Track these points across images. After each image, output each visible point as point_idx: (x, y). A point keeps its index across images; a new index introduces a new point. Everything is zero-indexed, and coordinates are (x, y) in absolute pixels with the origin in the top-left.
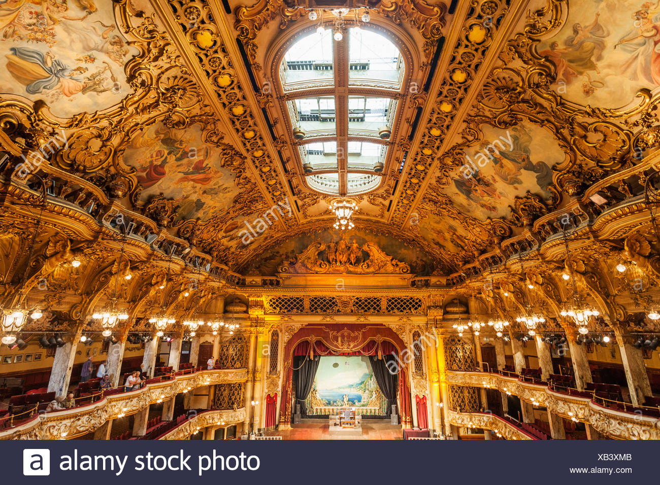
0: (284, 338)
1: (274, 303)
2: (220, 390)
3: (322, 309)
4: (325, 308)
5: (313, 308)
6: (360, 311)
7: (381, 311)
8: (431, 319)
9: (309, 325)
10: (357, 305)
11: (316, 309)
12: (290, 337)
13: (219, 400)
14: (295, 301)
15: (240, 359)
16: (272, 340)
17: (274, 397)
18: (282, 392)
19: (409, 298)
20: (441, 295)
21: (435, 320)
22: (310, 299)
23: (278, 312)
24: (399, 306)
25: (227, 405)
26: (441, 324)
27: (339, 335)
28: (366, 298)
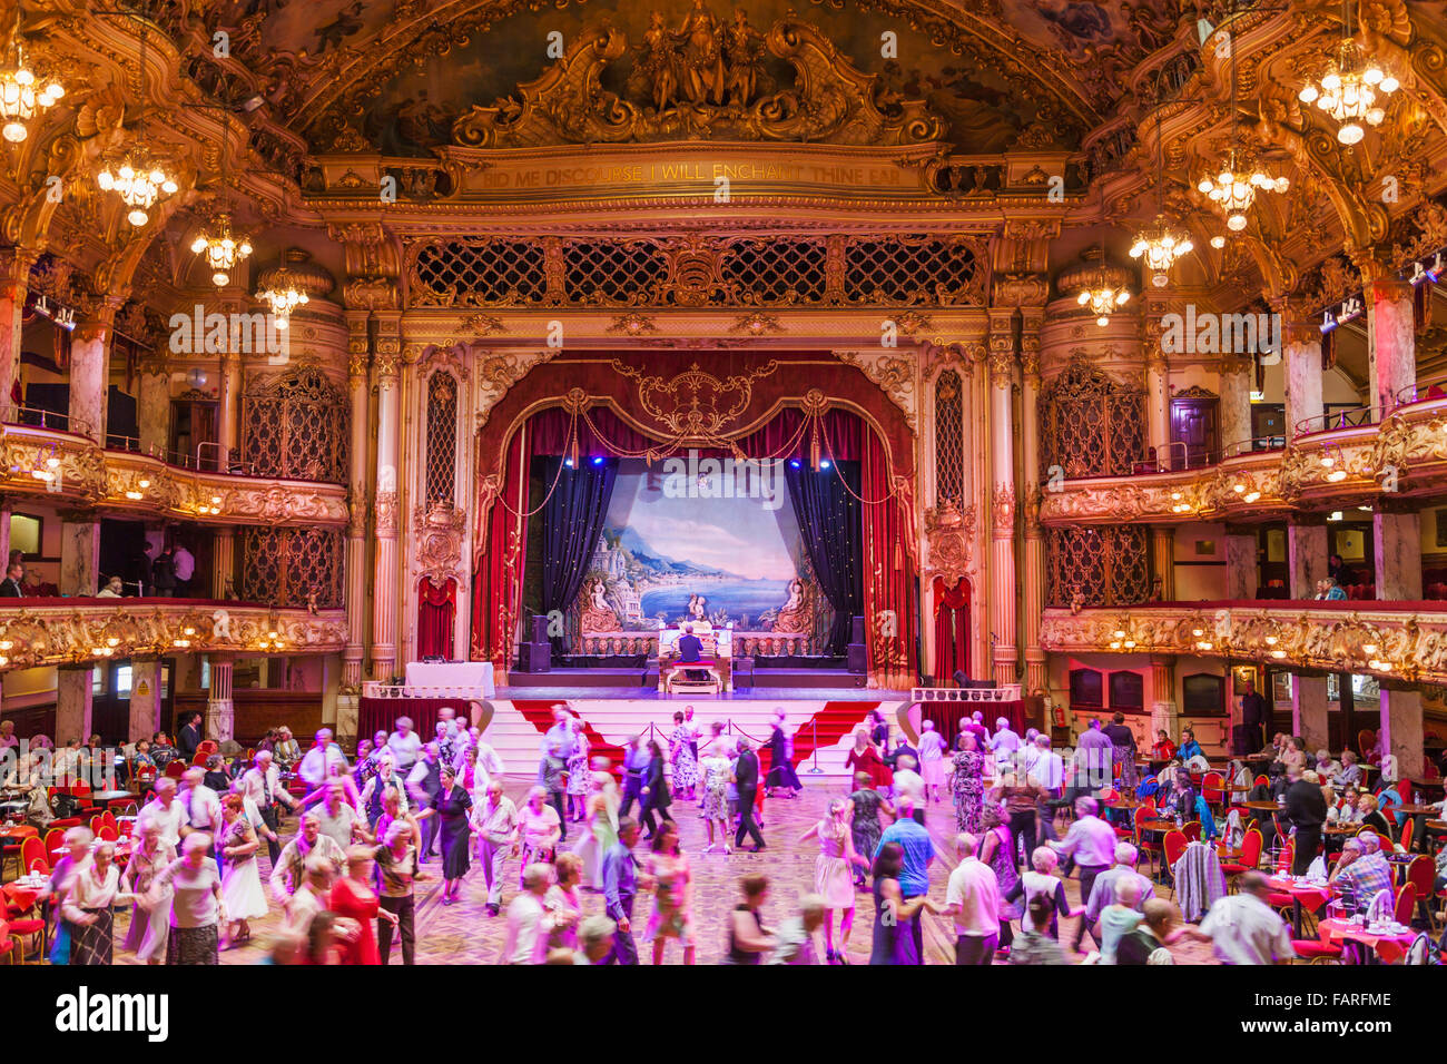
0: (477, 399)
1: (437, 267)
2: (255, 546)
3: (609, 289)
4: (620, 288)
5: (577, 288)
6: (748, 298)
7: (825, 296)
8: (1001, 321)
9: (565, 354)
10: (738, 277)
11: (589, 289)
12: (499, 394)
13: (254, 575)
14: (510, 258)
15: (321, 451)
16: (433, 401)
17: (444, 588)
18: (473, 577)
19: (927, 243)
20: (1042, 223)
21: (1018, 321)
22: (565, 250)
23: (450, 299)
24: (890, 277)
25: (283, 594)
26: (1036, 336)
27: (671, 388)
28: (770, 244)
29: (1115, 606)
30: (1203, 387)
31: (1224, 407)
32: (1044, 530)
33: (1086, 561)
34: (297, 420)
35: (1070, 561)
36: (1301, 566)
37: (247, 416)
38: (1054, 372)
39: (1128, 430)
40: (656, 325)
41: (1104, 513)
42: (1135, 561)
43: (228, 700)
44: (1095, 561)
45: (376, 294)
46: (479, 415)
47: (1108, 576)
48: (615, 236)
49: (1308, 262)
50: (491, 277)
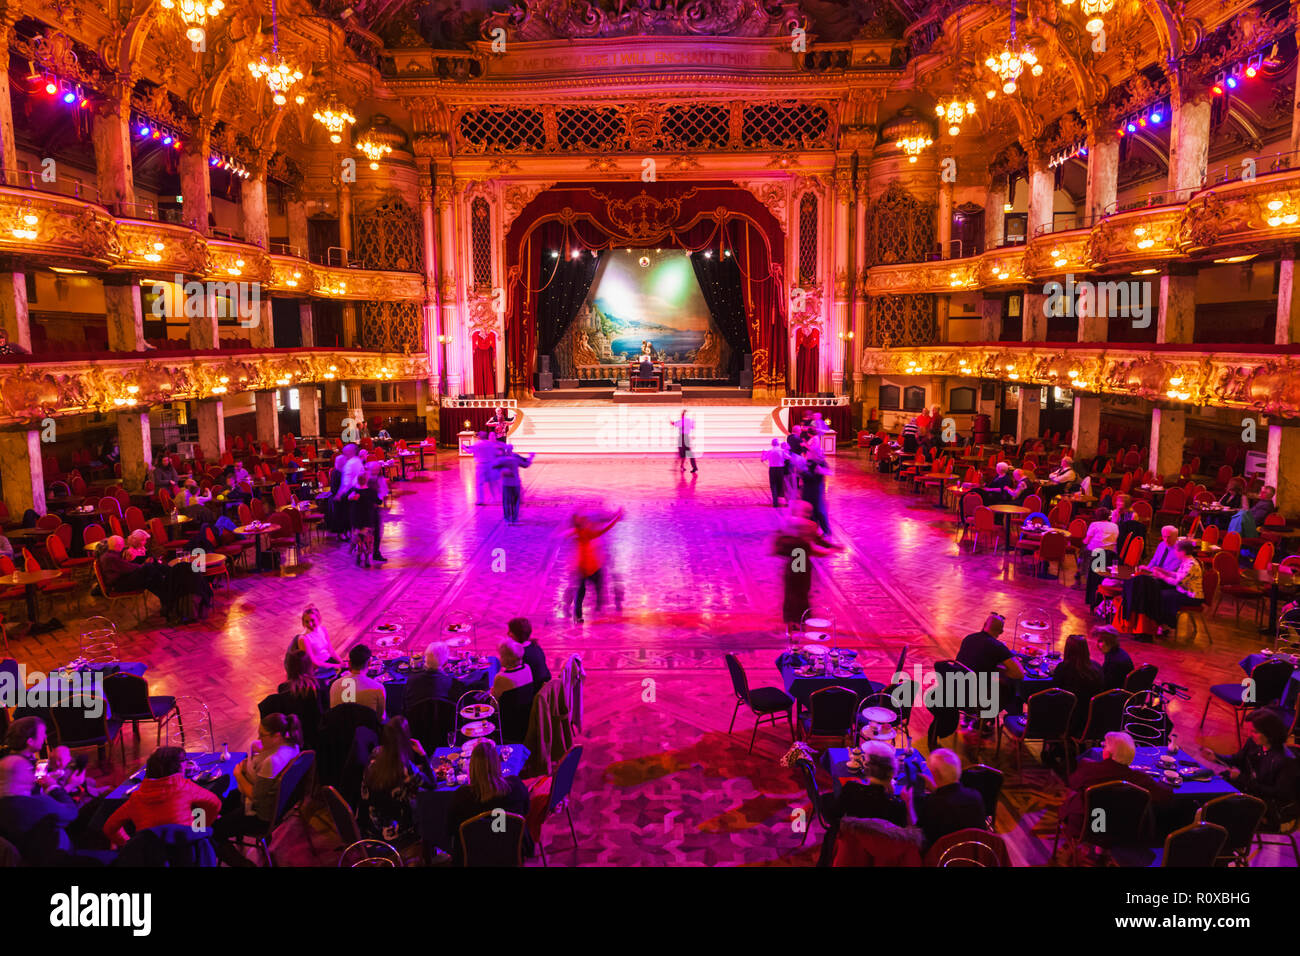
0: (502, 217)
1: (473, 127)
2: (369, 313)
3: (587, 140)
5: (566, 140)
6: (678, 145)
7: (729, 144)
8: (844, 159)
9: (559, 185)
10: (672, 130)
11: (573, 140)
12: (518, 213)
13: (370, 332)
14: (521, 119)
15: (406, 252)
16: (475, 219)
17: (488, 339)
18: (507, 332)
19: (797, 105)
20: (874, 91)
21: (855, 159)
22: (557, 114)
23: (483, 149)
24: (772, 129)
25: (388, 343)
26: (867, 169)
27: (628, 207)
28: (693, 107)
29: (910, 345)
30: (975, 203)
31: (987, 215)
32: (866, 298)
33: (894, 317)
34: (390, 232)
35: (883, 317)
36: (1031, 321)
37: (357, 230)
38: (877, 194)
39: (924, 232)
40: (619, 165)
41: (906, 287)
42: (925, 317)
43: (360, 410)
44: (899, 318)
45: (433, 146)
46: (505, 226)
47: (907, 327)
48: (591, 104)
49: (1050, 117)
50: (509, 133)
